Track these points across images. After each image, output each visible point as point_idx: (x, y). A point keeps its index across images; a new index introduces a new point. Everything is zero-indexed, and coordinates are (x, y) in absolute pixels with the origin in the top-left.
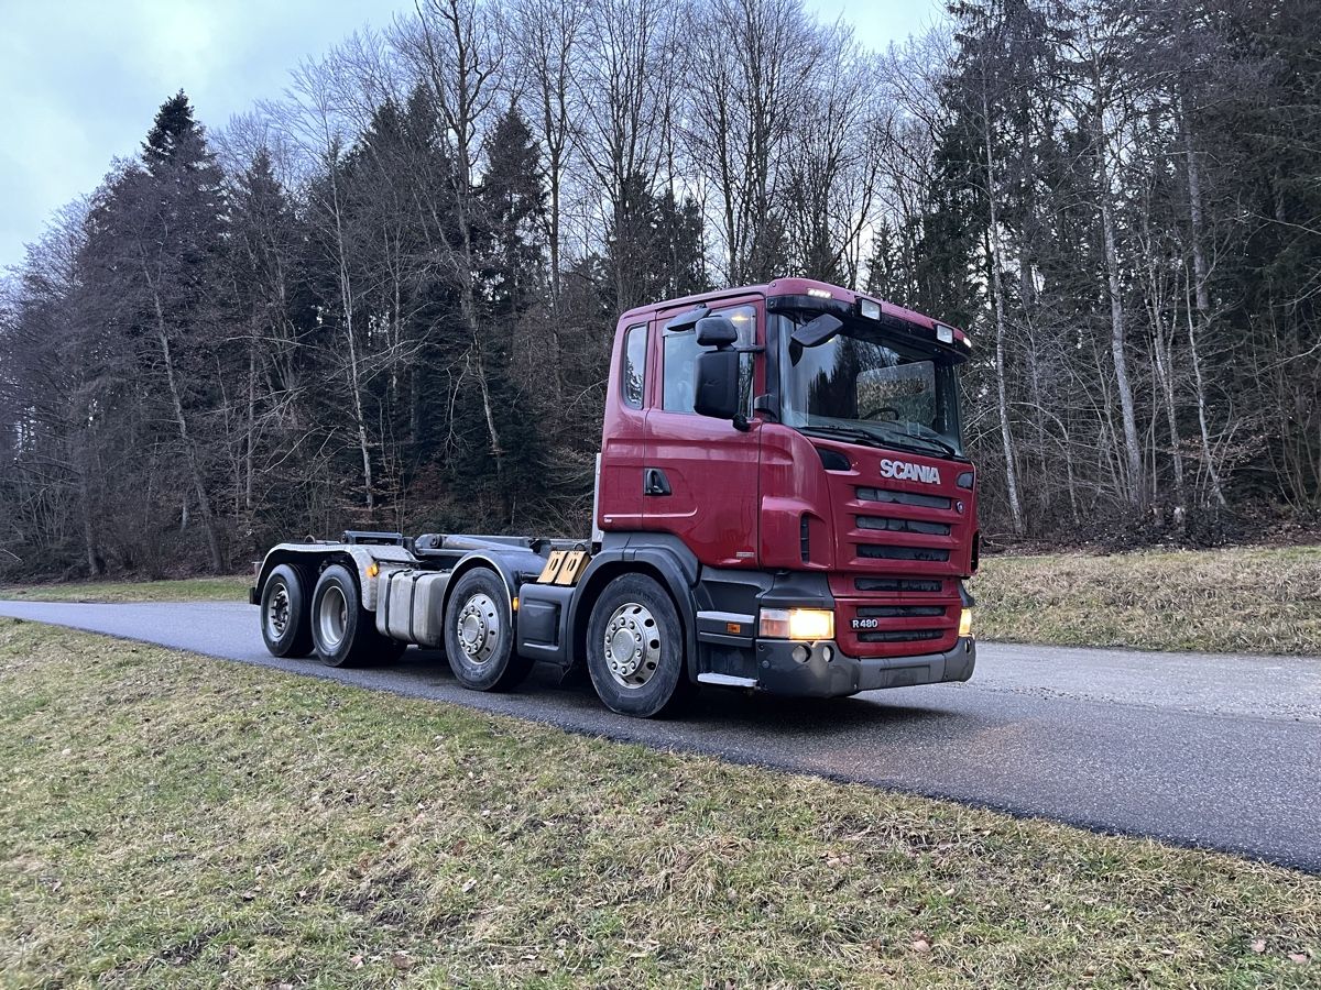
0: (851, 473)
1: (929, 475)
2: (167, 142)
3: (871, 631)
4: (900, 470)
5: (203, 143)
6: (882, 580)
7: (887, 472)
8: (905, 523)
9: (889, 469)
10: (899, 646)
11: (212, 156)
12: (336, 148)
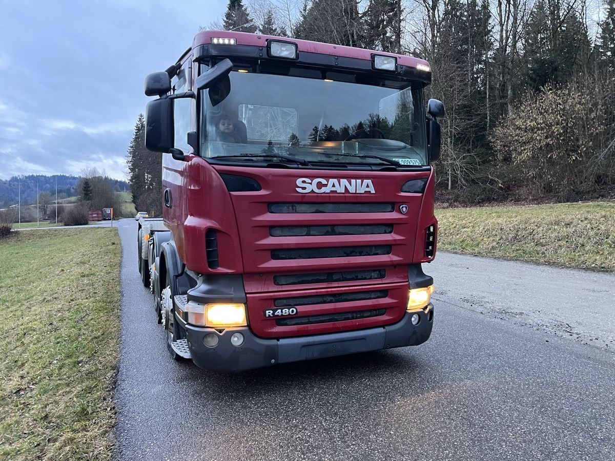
0: (262, 192)
1: (362, 187)
2: (233, 17)
3: (289, 317)
4: (320, 185)
5: (248, 15)
6: (308, 275)
7: (304, 188)
8: (332, 228)
9: (307, 186)
10: (329, 325)
11: (252, 21)
12: (306, 6)
